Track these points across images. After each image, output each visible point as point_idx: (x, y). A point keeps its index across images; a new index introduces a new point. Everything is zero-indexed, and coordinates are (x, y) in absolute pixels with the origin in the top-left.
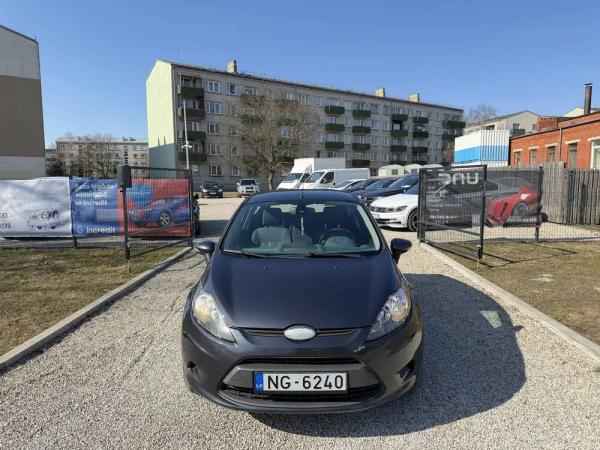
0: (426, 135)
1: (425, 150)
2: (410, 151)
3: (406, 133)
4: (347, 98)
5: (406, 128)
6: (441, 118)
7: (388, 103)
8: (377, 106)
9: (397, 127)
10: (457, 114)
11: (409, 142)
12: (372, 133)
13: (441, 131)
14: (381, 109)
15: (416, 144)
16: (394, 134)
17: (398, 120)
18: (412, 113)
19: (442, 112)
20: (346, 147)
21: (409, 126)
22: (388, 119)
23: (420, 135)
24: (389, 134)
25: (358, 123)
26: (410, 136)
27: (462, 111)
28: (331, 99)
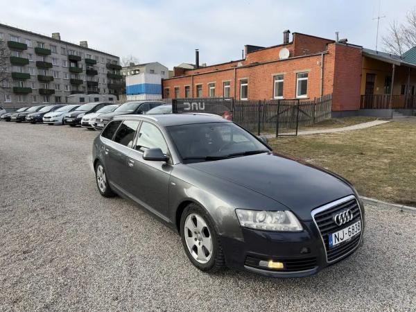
0: (96, 73)
1: (96, 84)
2: (85, 84)
3: (81, 70)
4: (29, 37)
5: (80, 66)
6: (106, 62)
7: (65, 46)
8: (55, 47)
9: (73, 65)
10: (116, 59)
11: (84, 77)
12: (54, 69)
13: (106, 71)
14: (59, 50)
15: (89, 79)
16: (71, 70)
17: (74, 59)
18: (85, 55)
19: (105, 57)
20: (32, 78)
21: (82, 65)
22: (66, 58)
23: (92, 73)
24: (67, 71)
25: (41, 59)
26: (84, 72)
27: (118, 58)
28: (13, 36)
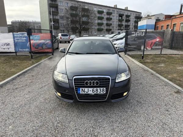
0: (129, 21)
1: (129, 26)
2: (124, 26)
3: (123, 20)
4: (105, 8)
5: (123, 18)
6: (135, 15)
7: (118, 10)
8: (114, 11)
9: (120, 18)
10: (139, 14)
11: (124, 23)
12: (113, 20)
13: (134, 20)
14: (116, 12)
15: (126, 24)
16: (120, 21)
17: (121, 16)
18: (126, 13)
19: (135, 13)
20: (104, 24)
21: (124, 18)
22: (118, 15)
23: (128, 21)
24: (118, 21)
25: (108, 17)
26: (125, 21)
27: (141, 13)
28: (99, 8)
